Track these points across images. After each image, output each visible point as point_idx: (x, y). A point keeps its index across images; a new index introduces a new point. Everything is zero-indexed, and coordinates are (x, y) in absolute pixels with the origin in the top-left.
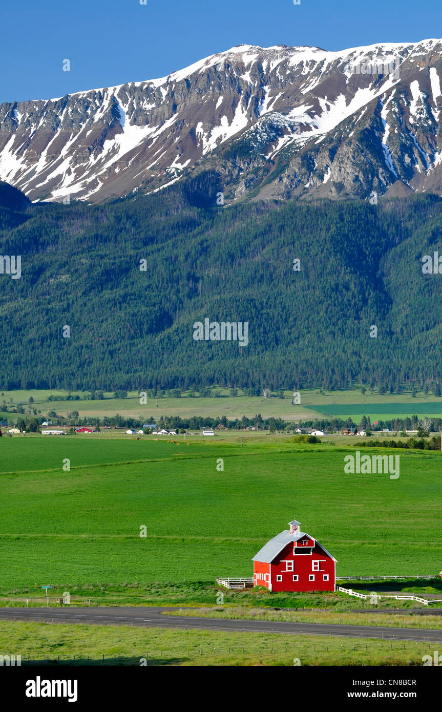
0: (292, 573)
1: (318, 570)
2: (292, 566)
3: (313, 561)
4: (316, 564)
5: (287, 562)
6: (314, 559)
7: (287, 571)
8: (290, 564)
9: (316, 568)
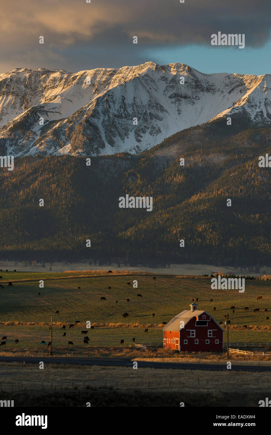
0: (193, 339)
1: (212, 336)
2: (195, 334)
3: (209, 330)
4: (210, 332)
5: (191, 330)
6: (209, 329)
7: (191, 337)
8: (193, 332)
9: (210, 335)
